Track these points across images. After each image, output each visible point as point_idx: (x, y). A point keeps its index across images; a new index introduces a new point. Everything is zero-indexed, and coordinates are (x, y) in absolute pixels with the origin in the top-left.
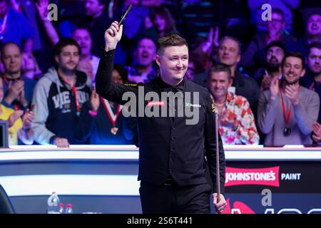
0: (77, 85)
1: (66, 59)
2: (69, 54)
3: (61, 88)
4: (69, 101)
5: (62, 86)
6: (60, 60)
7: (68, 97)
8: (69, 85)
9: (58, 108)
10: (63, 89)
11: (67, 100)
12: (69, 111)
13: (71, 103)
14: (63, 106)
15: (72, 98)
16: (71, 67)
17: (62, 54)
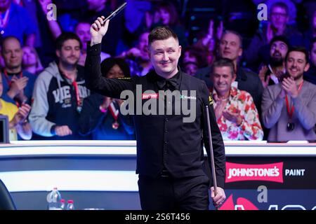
0: (78, 80)
1: (67, 53)
2: (71, 48)
3: (61, 82)
4: (69, 96)
5: (62, 80)
6: (61, 54)
7: (68, 92)
8: (70, 79)
9: (59, 102)
10: (64, 84)
11: (68, 94)
12: (69, 105)
13: (72, 98)
14: (64, 100)
15: (73, 92)
16: (72, 61)
17: (63, 48)
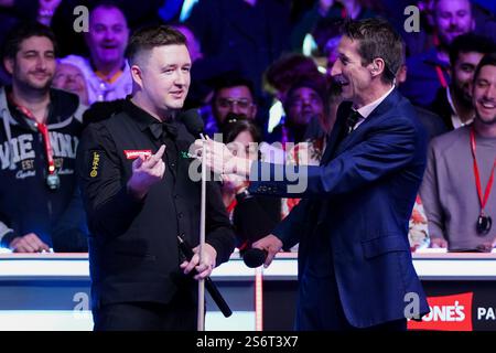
0: (51, 120)
1: (29, 65)
2: (36, 54)
3: (11, 125)
4: (32, 154)
5: (14, 123)
6: (16, 67)
7: (29, 146)
8: (34, 119)
9: (7, 169)
10: (19, 130)
11: (27, 151)
12: (33, 174)
13: (36, 159)
14: (19, 164)
15: (40, 146)
16: (39, 82)
17: (19, 54)
